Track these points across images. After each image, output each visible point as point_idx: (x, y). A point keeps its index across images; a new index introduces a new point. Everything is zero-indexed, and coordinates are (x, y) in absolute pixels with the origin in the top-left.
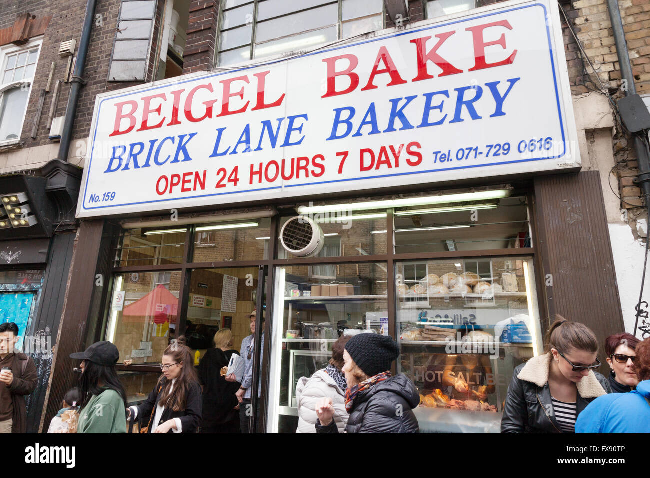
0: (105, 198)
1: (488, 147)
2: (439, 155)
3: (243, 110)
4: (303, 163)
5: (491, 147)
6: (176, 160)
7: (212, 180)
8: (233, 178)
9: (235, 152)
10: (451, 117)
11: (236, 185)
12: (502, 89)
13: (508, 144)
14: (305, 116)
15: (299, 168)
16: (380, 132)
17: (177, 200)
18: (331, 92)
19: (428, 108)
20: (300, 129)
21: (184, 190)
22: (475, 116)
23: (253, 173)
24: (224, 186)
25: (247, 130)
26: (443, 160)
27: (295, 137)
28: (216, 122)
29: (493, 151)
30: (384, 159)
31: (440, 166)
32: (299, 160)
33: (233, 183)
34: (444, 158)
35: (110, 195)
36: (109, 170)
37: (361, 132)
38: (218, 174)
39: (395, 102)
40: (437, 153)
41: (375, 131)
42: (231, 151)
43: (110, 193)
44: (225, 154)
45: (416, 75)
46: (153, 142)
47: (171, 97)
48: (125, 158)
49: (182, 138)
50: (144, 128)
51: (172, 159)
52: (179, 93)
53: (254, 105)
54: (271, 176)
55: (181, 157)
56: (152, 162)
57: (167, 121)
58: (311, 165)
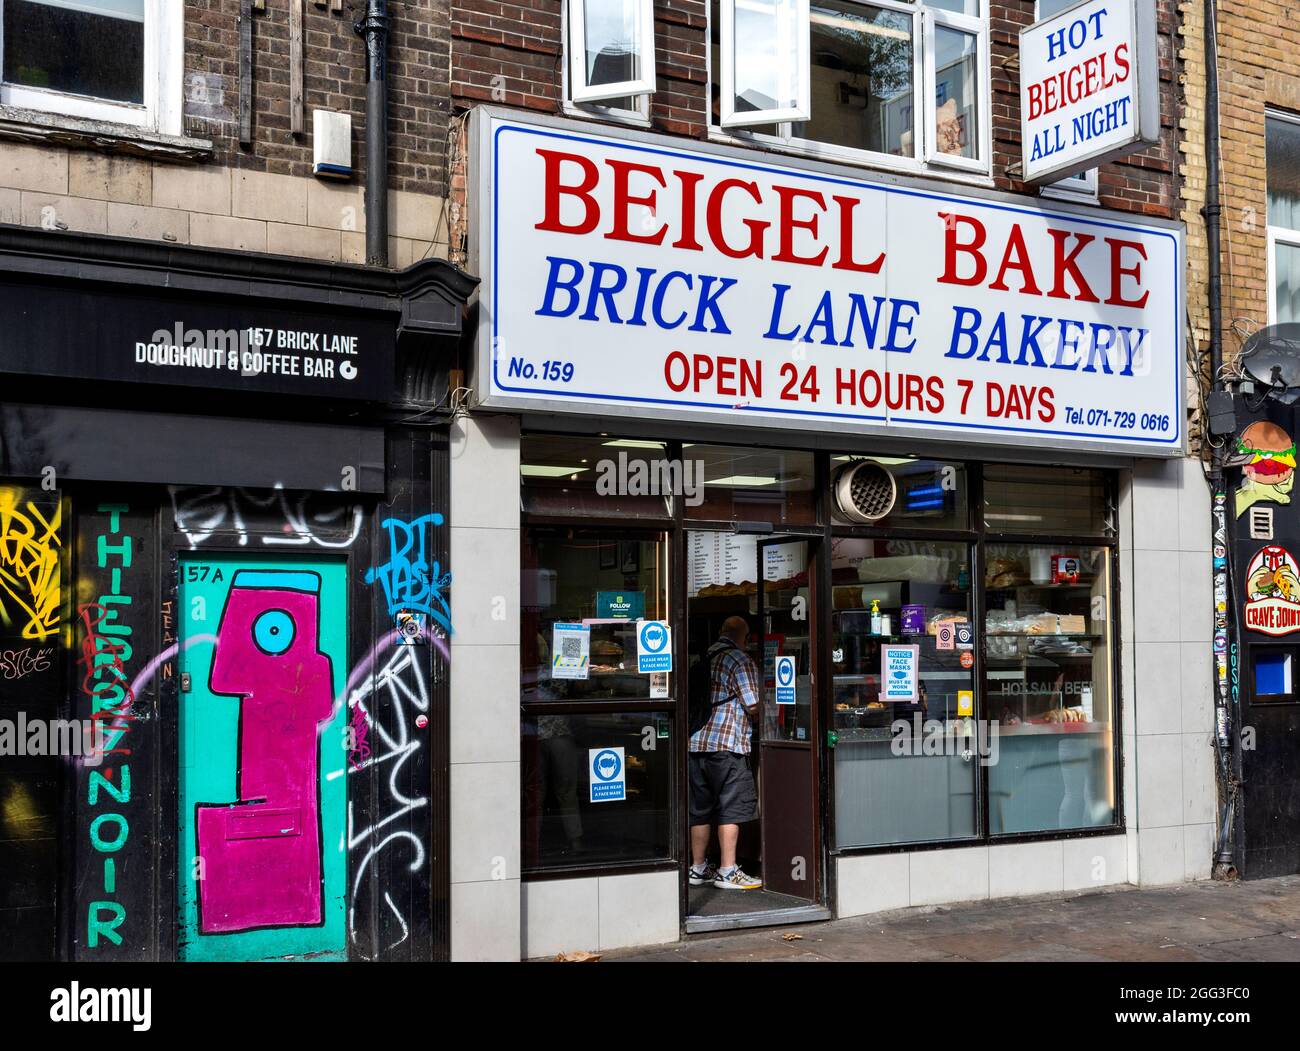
0: (549, 372)
1: (1116, 413)
2: (1072, 413)
3: (819, 261)
4: (915, 386)
5: (1119, 414)
6: (698, 326)
7: (773, 383)
8: (809, 385)
9: (807, 338)
10: (1085, 362)
11: (814, 399)
12: (1133, 339)
13: (1133, 414)
14: (915, 305)
15: (910, 393)
16: (1010, 362)
17: (706, 402)
18: (951, 275)
19: (1062, 342)
20: (909, 326)
21: (721, 390)
22: (1107, 368)
23: (840, 386)
24: (795, 397)
25: (826, 301)
26: (1074, 420)
28: (772, 269)
29: (1121, 420)
30: (1014, 404)
31: (1070, 427)
32: (910, 378)
33: (810, 395)
34: (1076, 418)
35: (561, 368)
36: (546, 310)
37: (987, 355)
38: (783, 373)
39: (1028, 319)
40: (1069, 409)
41: (1005, 358)
42: (802, 333)
43: (559, 363)
44: (790, 337)
46: (645, 274)
47: (676, 185)
48: (584, 288)
49: (707, 281)
50: (620, 232)
51: (691, 320)
52: (689, 181)
53: (834, 256)
54: (870, 397)
55: (709, 321)
56: (647, 313)
57: (675, 233)
58: (925, 390)
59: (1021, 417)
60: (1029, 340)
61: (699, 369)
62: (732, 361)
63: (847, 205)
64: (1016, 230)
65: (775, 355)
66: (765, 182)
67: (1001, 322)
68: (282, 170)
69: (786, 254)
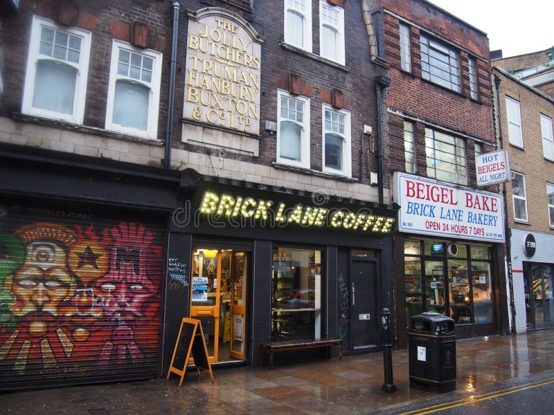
0: (408, 225)
6: (430, 216)
7: (442, 227)
8: (447, 228)
9: (446, 218)
11: (448, 231)
14: (462, 212)
15: (462, 229)
16: (477, 223)
17: (432, 232)
18: (468, 205)
19: (485, 219)
20: (462, 216)
21: (434, 229)
22: (492, 225)
23: (452, 228)
24: (445, 230)
25: (449, 211)
29: (494, 235)
30: (478, 232)
32: (462, 226)
34: (487, 235)
36: (408, 212)
37: (474, 222)
38: (443, 225)
39: (480, 214)
40: (487, 233)
43: (410, 223)
46: (422, 205)
47: (426, 187)
48: (413, 208)
49: (431, 207)
50: (418, 197)
51: (429, 214)
52: (428, 186)
53: (450, 202)
54: (456, 231)
55: (432, 215)
56: (423, 213)
57: (426, 197)
58: (464, 228)
59: (479, 234)
60: (480, 219)
61: (431, 224)
62: (435, 223)
63: (451, 191)
64: (477, 197)
65: (441, 222)
67: (475, 216)
68: (366, 184)
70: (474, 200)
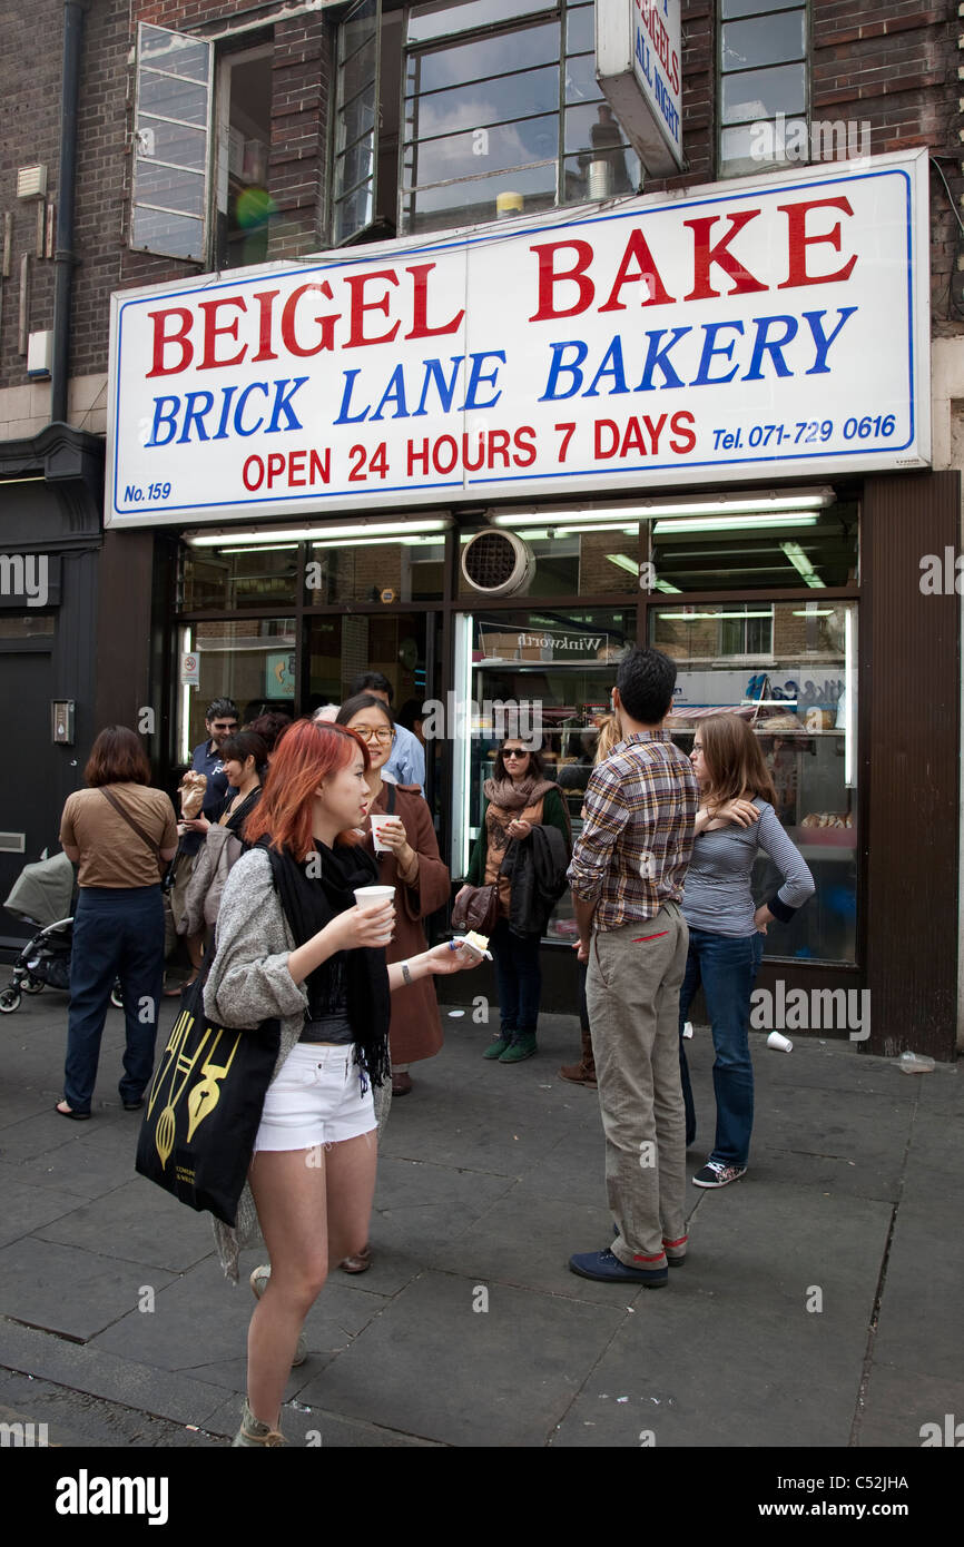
0: (153, 493)
1: (798, 425)
2: (723, 436)
3: (390, 337)
4: (499, 441)
5: (804, 425)
6: (274, 428)
7: (341, 467)
8: (378, 463)
9: (378, 416)
10: (745, 370)
11: (383, 476)
12: (828, 324)
13: (830, 422)
14: (501, 355)
15: (493, 450)
16: (628, 391)
17: (277, 498)
18: (546, 311)
19: (709, 351)
20: (493, 378)
21: (292, 483)
22: (782, 370)
23: (412, 457)
24: (363, 477)
25: (398, 375)
26: (727, 444)
27: (484, 392)
28: (342, 358)
29: (807, 433)
30: (633, 438)
31: (723, 454)
32: (493, 434)
33: (379, 473)
34: (730, 441)
35: (161, 488)
36: (154, 442)
37: (597, 389)
38: (351, 456)
39: (655, 336)
40: (719, 432)
41: (621, 387)
42: (371, 413)
43: (160, 484)
44: (360, 418)
45: (690, 288)
46: (229, 392)
47: (255, 307)
48: (180, 419)
49: (281, 385)
50: (210, 362)
51: (267, 424)
52: (266, 299)
53: (408, 326)
54: (444, 463)
55: (283, 421)
56: (230, 428)
57: (254, 350)
58: (512, 444)
59: (643, 452)
60: (656, 358)
61: (272, 467)
62: (303, 454)
63: (420, 273)
64: (637, 236)
65: (344, 440)
66: (337, 278)
67: (616, 347)
69: (357, 339)
70: (602, 274)
